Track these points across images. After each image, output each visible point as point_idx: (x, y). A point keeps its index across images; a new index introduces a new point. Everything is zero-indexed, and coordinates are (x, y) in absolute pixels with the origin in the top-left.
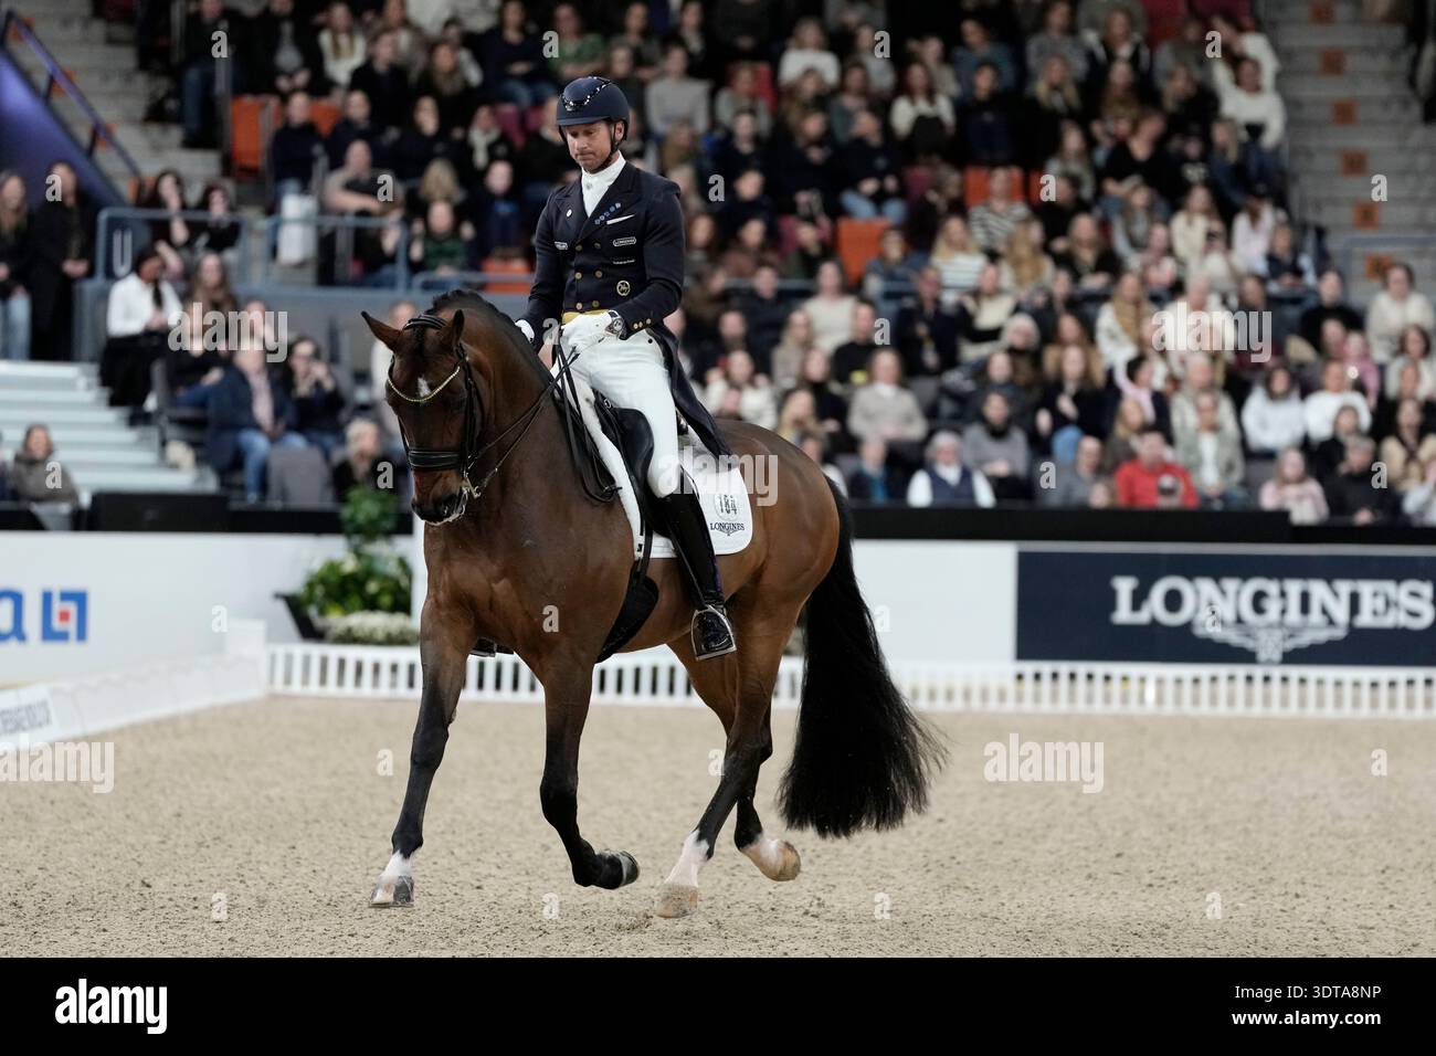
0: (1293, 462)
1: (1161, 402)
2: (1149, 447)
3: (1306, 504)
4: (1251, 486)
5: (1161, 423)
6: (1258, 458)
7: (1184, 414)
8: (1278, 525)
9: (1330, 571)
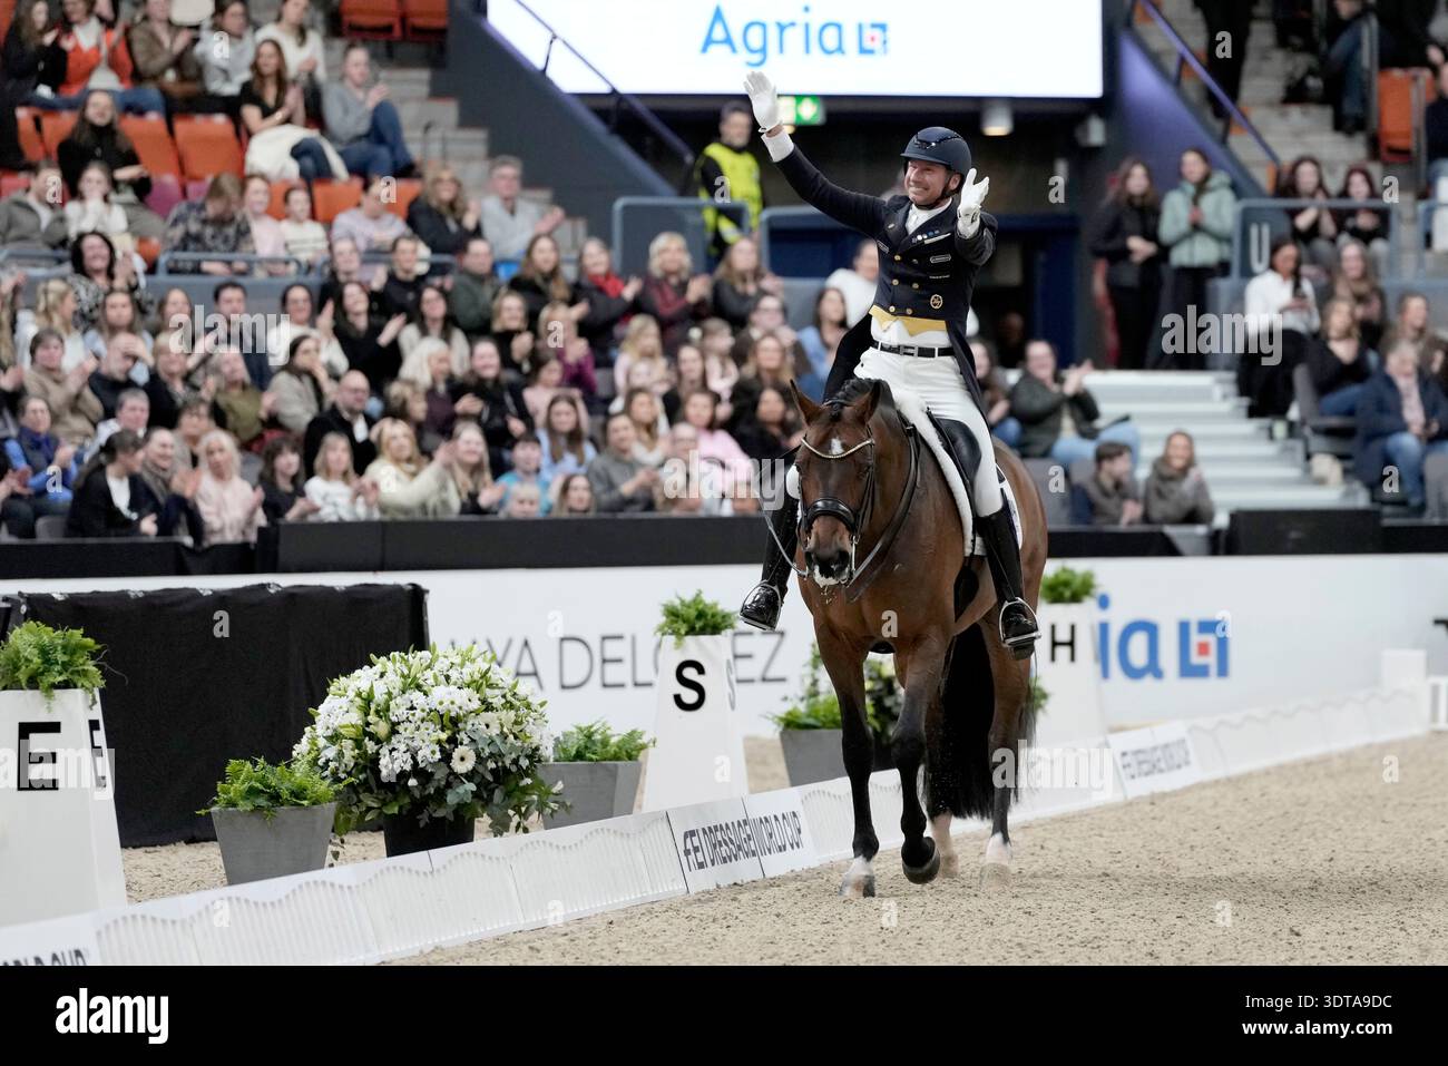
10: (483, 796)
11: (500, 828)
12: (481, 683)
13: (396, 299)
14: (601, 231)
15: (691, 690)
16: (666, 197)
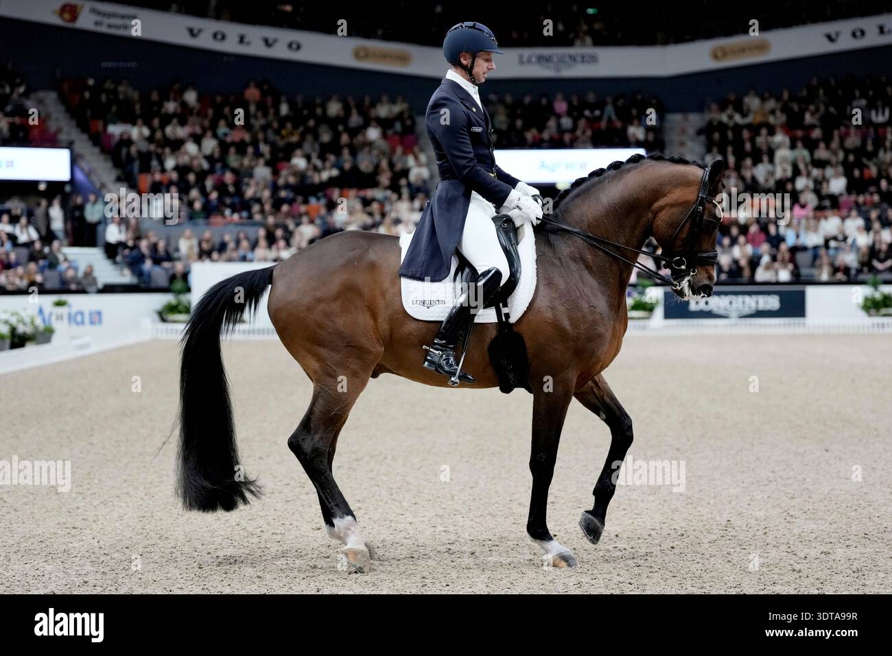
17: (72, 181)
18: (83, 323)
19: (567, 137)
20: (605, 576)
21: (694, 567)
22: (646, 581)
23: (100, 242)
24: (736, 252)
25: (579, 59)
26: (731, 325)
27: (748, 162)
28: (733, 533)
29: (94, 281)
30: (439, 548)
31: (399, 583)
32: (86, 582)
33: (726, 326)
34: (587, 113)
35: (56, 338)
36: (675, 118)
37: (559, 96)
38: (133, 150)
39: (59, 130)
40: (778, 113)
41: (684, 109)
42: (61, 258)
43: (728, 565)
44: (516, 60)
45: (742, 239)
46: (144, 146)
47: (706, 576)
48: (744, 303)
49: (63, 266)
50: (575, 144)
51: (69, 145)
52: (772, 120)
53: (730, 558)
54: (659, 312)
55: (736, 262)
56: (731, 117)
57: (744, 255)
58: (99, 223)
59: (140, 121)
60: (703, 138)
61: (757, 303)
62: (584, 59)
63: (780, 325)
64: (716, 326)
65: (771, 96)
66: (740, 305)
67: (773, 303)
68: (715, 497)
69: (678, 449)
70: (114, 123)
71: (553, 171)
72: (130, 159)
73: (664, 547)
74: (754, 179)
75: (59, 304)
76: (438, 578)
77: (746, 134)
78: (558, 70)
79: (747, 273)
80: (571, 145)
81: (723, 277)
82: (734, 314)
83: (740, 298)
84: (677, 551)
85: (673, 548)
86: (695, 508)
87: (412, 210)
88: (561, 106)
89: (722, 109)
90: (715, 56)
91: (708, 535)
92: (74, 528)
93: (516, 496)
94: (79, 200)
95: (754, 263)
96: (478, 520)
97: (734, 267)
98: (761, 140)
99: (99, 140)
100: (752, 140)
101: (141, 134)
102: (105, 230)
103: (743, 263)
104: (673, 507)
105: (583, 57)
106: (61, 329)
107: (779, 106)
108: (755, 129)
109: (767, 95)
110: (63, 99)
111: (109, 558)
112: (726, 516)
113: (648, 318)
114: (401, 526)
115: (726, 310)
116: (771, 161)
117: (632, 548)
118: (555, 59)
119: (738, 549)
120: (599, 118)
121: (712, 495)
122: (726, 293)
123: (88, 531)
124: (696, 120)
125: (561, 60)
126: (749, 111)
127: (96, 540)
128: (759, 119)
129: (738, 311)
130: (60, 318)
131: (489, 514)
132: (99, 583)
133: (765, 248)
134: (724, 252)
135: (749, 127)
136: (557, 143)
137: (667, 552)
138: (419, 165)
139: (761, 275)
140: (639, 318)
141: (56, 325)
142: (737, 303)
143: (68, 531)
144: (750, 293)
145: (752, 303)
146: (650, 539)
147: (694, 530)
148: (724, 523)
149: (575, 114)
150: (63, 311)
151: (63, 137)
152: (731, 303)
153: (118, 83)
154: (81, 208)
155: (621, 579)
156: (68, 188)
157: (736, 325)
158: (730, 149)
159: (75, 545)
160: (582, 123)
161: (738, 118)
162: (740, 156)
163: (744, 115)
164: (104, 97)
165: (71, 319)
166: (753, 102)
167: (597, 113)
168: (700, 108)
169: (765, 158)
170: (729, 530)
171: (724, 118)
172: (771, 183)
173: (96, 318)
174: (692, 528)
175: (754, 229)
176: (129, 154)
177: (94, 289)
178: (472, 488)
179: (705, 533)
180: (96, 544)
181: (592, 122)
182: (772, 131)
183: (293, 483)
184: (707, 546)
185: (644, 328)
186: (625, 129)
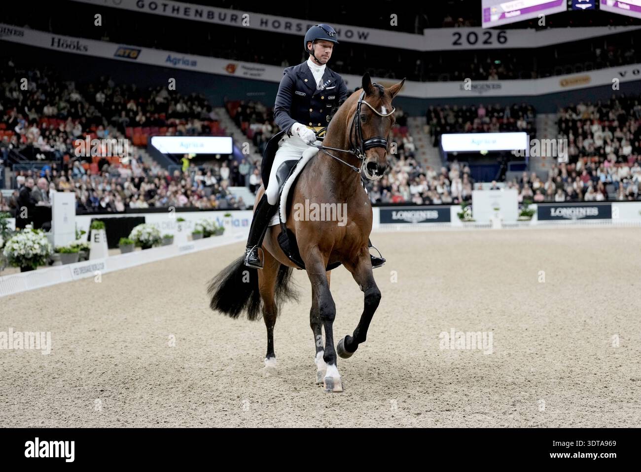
0: (417, 195)
1: (398, 187)
2: (397, 194)
3: (419, 201)
4: (411, 199)
5: (398, 191)
6: (412, 195)
7: (402, 189)
8: (415, 204)
9: (423, 210)
10: (154, 243)
11: (156, 246)
12: (153, 228)
13: (141, 180)
14: (167, 169)
15: (180, 229)
16: (175, 166)
17: (233, 154)
18: (238, 225)
19: (485, 127)
20: (523, 350)
21: (570, 345)
22: (545, 352)
23: (247, 184)
24: (575, 185)
25: (491, 87)
26: (573, 224)
27: (581, 138)
28: (588, 328)
29: (244, 205)
30: (432, 337)
31: (413, 354)
32: (248, 354)
33: (570, 224)
34: (496, 114)
35: (226, 233)
36: (541, 117)
37: (481, 106)
38: (263, 137)
39: (226, 128)
40: (595, 113)
41: (546, 112)
42: (227, 192)
43: (588, 344)
44: (459, 87)
45: (578, 179)
46: (268, 135)
47: (577, 350)
48: (579, 212)
49: (229, 197)
50: (489, 131)
51: (231, 135)
52: (592, 117)
53: (588, 340)
54: (535, 216)
55: (575, 191)
56: (571, 115)
57: (578, 187)
58: (247, 174)
59: (267, 122)
60: (557, 126)
61: (586, 211)
62: (494, 87)
63: (596, 223)
64: (565, 224)
65: (592, 104)
66: (577, 213)
67: (595, 211)
68: (576, 309)
69: (553, 285)
70: (254, 123)
71: (478, 144)
72: (262, 142)
73: (553, 335)
74: (584, 148)
75: (227, 216)
76: (433, 352)
77: (579, 124)
78: (480, 92)
79: (580, 196)
80: (488, 131)
81: (568, 198)
82: (574, 217)
83: (577, 209)
84: (559, 337)
85: (557, 335)
86: (567, 315)
87: (405, 165)
88: (482, 111)
89: (566, 111)
90: (562, 84)
91: (575, 329)
92: (240, 326)
93: (470, 310)
94: (235, 163)
95: (584, 191)
96: (451, 322)
97: (574, 193)
98: (586, 127)
99: (245, 132)
100: (582, 127)
101: (267, 129)
102: (249, 179)
103: (578, 191)
104: (555, 315)
105: (493, 86)
106: (228, 228)
107: (596, 109)
108: (584, 122)
109: (589, 103)
110: (228, 112)
111: (259, 341)
112: (583, 319)
113: (530, 220)
114: (410, 325)
115: (570, 215)
116: (592, 137)
117: (535, 336)
118: (479, 87)
119: (592, 336)
120: (502, 117)
121: (575, 308)
122: (570, 207)
123: (247, 328)
124: (552, 118)
125: (482, 87)
126: (580, 113)
127: (252, 333)
128: (586, 116)
129: (576, 216)
130: (227, 222)
131: (457, 319)
132: (255, 354)
133: (590, 183)
134: (568, 185)
135: (580, 120)
136: (480, 130)
137: (554, 337)
138: (409, 142)
139: (588, 196)
140: (525, 220)
141: (225, 226)
142: (576, 212)
143: (237, 328)
144: (583, 207)
145: (583, 211)
146: (544, 331)
147: (568, 326)
148: (583, 322)
149: (490, 115)
150: (229, 219)
151: (228, 131)
152: (573, 212)
153: (255, 103)
154: (237, 167)
155: (532, 352)
156: (230, 157)
157: (575, 223)
158: (571, 132)
159: (241, 335)
160: (494, 120)
161: (574, 116)
162: (576, 135)
163: (577, 114)
164: (248, 111)
165: (233, 223)
166: (582, 108)
167: (501, 114)
168: (555, 111)
169: (589, 137)
170: (586, 326)
171: (567, 116)
172: (592, 149)
173: (245, 223)
174: (566, 325)
175: (584, 173)
176: (261, 140)
177: (243, 208)
178: (446, 305)
179: (573, 327)
180: (252, 335)
181: (499, 118)
182: (592, 123)
183: (351, 304)
184: (575, 334)
185: (527, 225)
186: (516, 123)
